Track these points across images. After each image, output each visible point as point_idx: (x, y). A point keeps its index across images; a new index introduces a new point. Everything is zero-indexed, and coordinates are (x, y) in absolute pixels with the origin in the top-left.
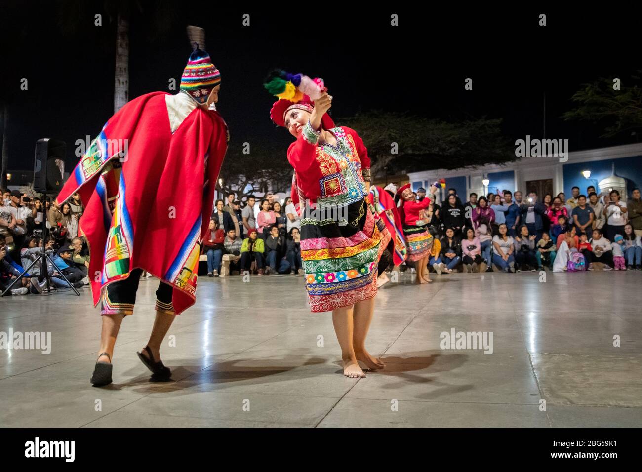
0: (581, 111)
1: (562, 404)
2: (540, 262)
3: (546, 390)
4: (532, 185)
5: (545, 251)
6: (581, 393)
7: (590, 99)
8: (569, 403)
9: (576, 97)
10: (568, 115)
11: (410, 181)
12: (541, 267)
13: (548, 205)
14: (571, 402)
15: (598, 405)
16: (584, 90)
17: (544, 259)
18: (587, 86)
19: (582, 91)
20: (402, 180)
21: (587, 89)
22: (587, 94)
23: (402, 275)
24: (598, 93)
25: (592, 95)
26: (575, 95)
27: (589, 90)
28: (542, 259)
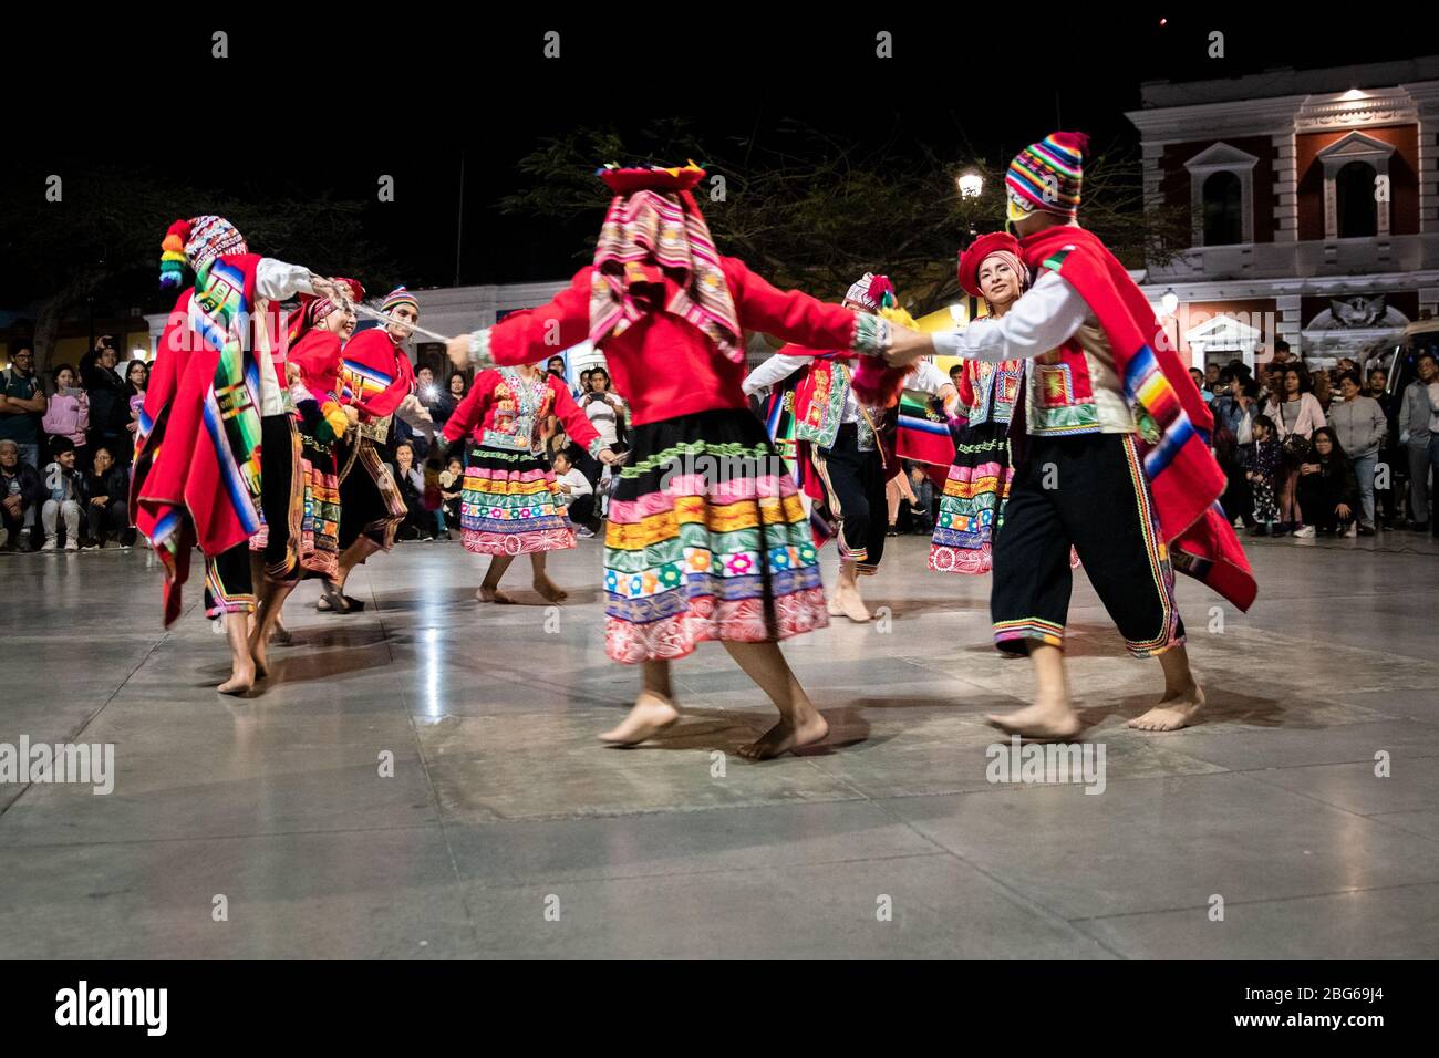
0: (538, 196)
1: (479, 820)
2: (441, 520)
3: (446, 794)
4: (429, 353)
5: (453, 496)
6: (519, 794)
7: (557, 171)
8: (493, 818)
9: (526, 165)
10: (509, 202)
11: (151, 332)
12: (443, 532)
13: (459, 397)
14: (499, 815)
15: (554, 817)
16: (545, 152)
17: (451, 514)
18: (551, 145)
19: (542, 152)
20: (131, 331)
21: (551, 150)
22: (552, 160)
23: (126, 552)
24: (572, 160)
25: (562, 164)
26: (528, 159)
27: (556, 152)
28: (446, 514)
